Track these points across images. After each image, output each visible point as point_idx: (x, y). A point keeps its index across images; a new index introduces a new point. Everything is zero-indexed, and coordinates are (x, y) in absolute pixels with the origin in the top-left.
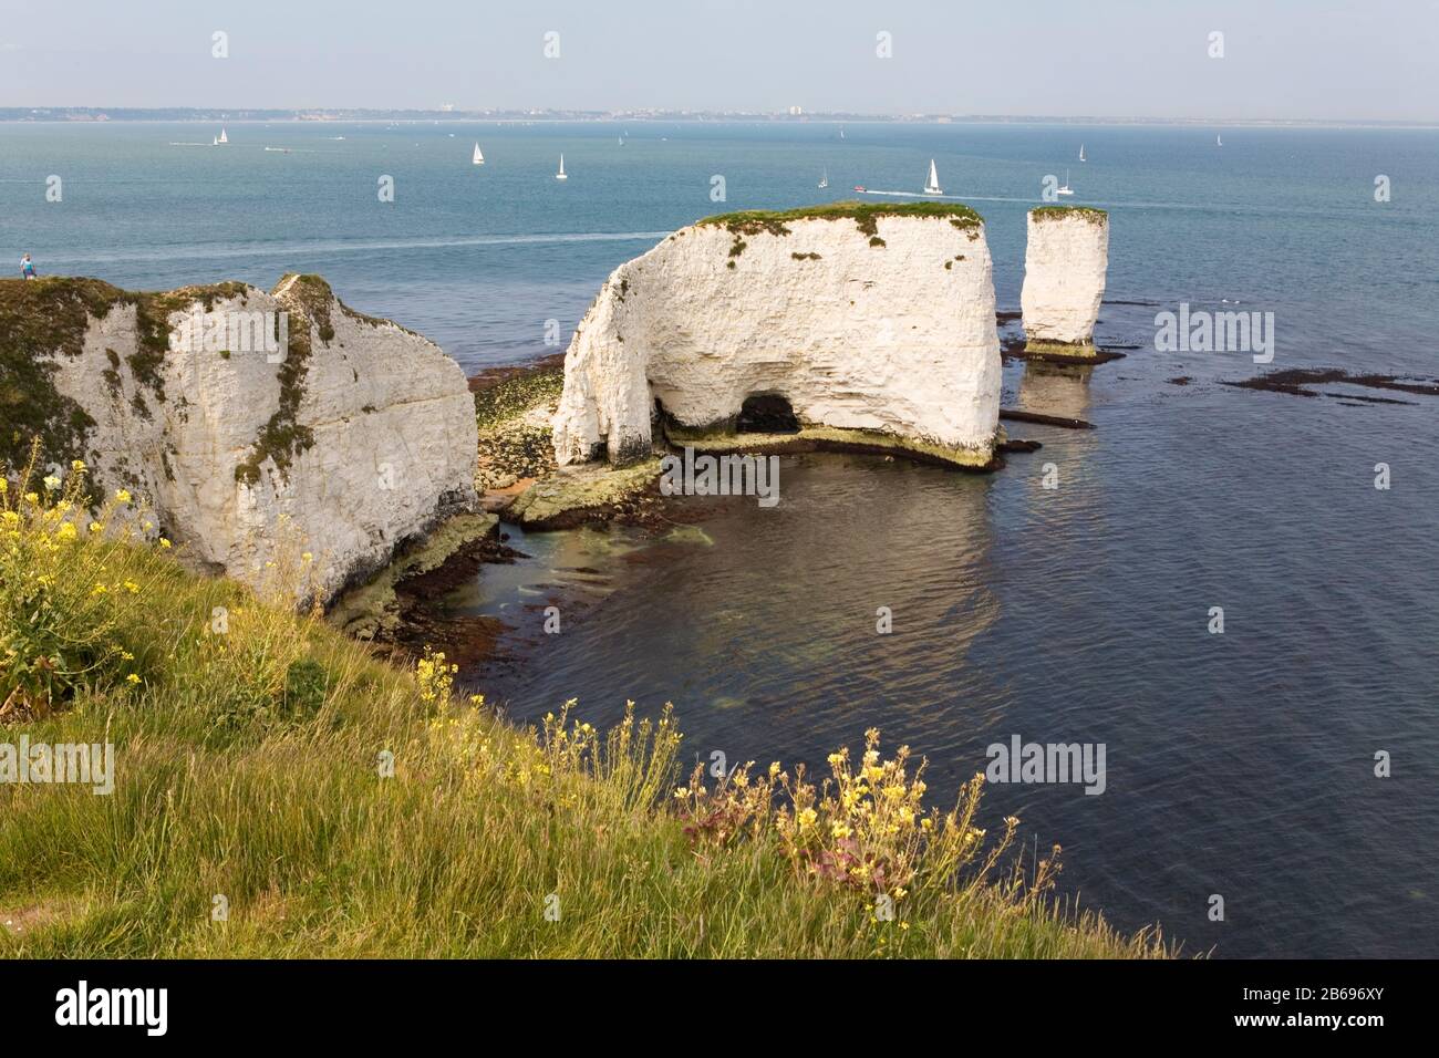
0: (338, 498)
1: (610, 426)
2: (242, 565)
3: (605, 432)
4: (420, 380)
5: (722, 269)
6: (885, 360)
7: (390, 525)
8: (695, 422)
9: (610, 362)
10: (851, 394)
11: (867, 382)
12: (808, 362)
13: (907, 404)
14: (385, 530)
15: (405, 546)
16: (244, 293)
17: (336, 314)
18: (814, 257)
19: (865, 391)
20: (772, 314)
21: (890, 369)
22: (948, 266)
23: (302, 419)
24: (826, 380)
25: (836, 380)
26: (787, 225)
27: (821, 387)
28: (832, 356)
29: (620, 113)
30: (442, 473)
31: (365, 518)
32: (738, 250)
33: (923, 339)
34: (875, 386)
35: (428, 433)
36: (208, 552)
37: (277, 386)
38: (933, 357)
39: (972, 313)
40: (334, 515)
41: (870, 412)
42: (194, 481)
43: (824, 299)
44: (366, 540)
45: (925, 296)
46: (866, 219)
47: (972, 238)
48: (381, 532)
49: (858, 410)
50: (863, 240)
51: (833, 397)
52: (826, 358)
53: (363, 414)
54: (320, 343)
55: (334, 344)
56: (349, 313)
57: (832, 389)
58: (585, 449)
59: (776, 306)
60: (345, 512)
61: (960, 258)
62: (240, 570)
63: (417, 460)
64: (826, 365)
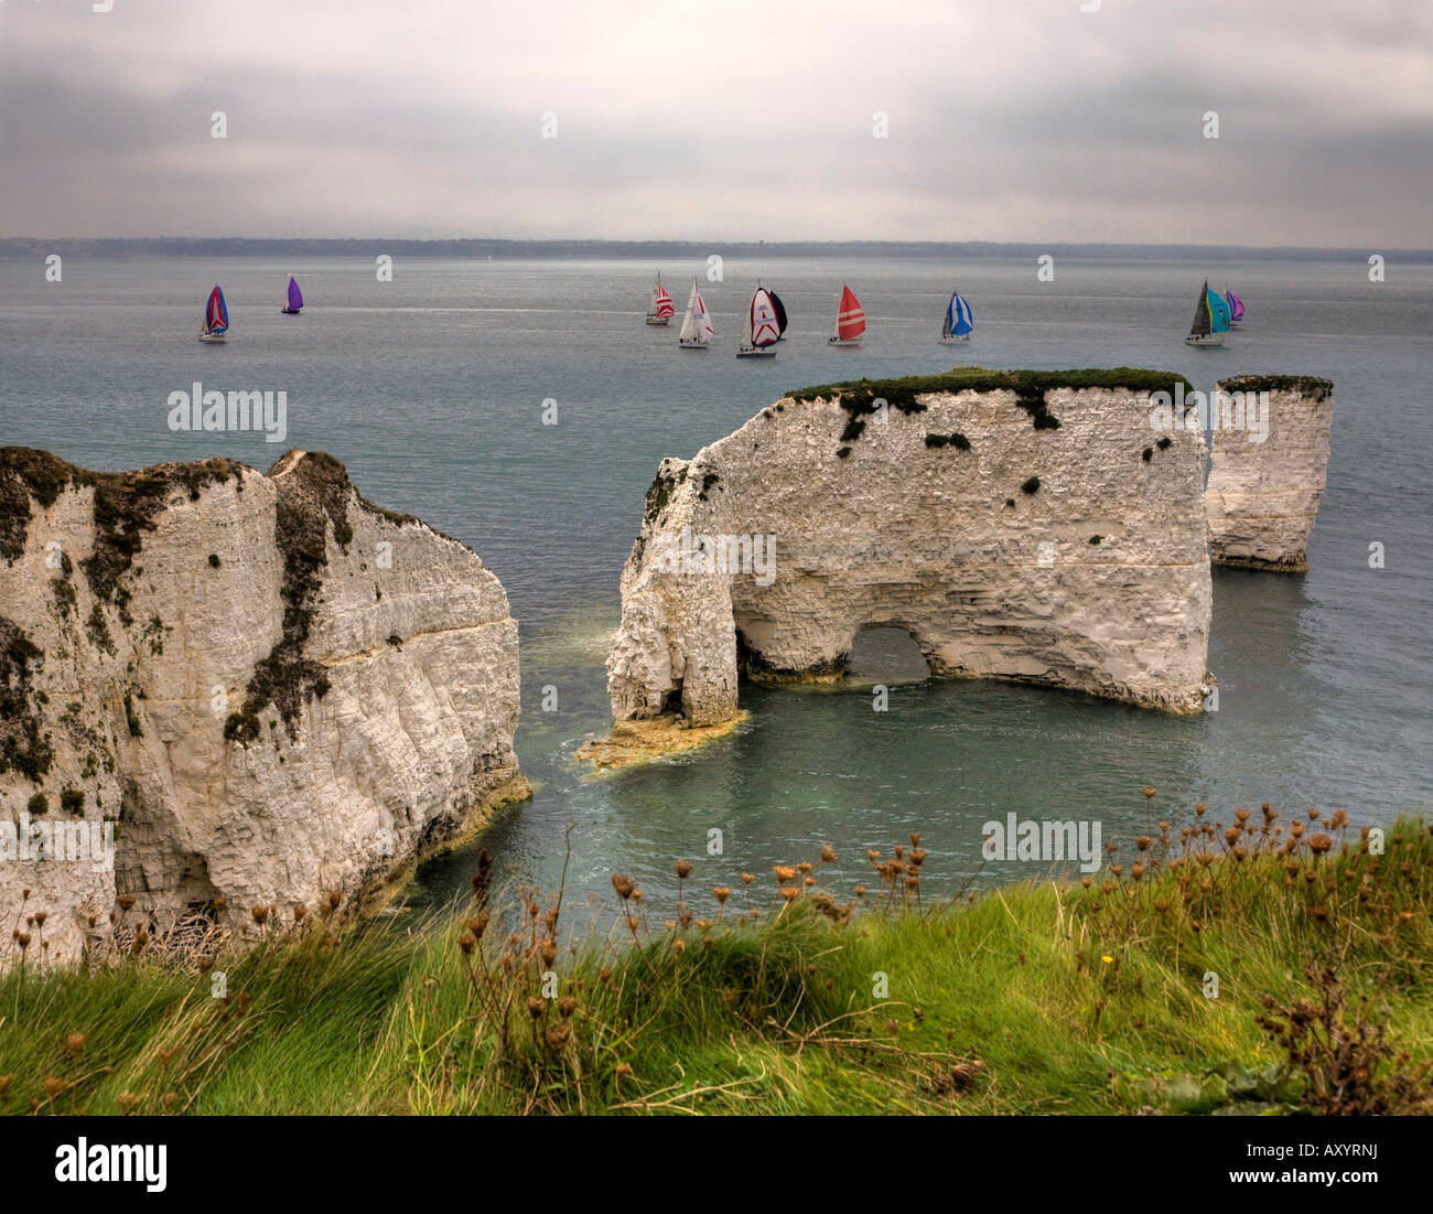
1: (687, 667)
2: (232, 856)
3: (679, 676)
4: (454, 601)
5: (832, 456)
6: (1054, 583)
7: (421, 801)
8: (790, 664)
10: (1004, 627)
11: (1028, 611)
13: (1084, 643)
14: (414, 807)
15: (439, 830)
16: (239, 476)
17: (354, 513)
18: (958, 441)
19: (1026, 624)
20: (899, 517)
21: (1059, 595)
22: (1147, 455)
23: (312, 651)
25: (982, 608)
26: (921, 399)
27: (960, 618)
28: (980, 576)
30: (480, 728)
31: (390, 791)
32: (853, 432)
33: (1109, 553)
34: (1040, 617)
35: (463, 673)
36: (182, 838)
37: (281, 604)
38: (1122, 579)
40: (351, 787)
41: (1029, 653)
42: (170, 736)
43: (970, 498)
44: (388, 822)
45: (1112, 495)
48: (408, 810)
49: (1013, 650)
51: (978, 633)
52: (970, 579)
53: (388, 647)
54: (335, 546)
55: (352, 548)
56: (367, 507)
57: (977, 621)
58: (656, 699)
59: (904, 507)
61: (1165, 443)
62: (227, 864)
63: (449, 710)
64: (970, 588)
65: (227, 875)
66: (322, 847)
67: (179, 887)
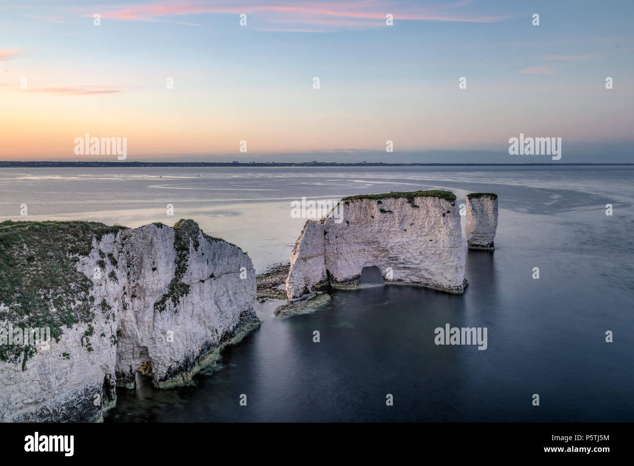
0: (199, 316)
2: (156, 347)
3: (307, 283)
4: (234, 264)
6: (419, 254)
10: (406, 267)
11: (412, 262)
12: (388, 255)
13: (428, 271)
14: (218, 329)
15: (228, 335)
18: (390, 212)
19: (411, 266)
21: (421, 257)
22: (444, 215)
23: (184, 281)
24: (395, 262)
25: (399, 262)
27: (393, 265)
28: (398, 252)
30: (243, 303)
31: (210, 324)
33: (434, 245)
34: (416, 264)
35: (237, 286)
36: (140, 341)
37: (174, 266)
38: (438, 252)
39: (454, 234)
40: (197, 323)
41: (413, 275)
42: (136, 309)
43: (394, 229)
45: (434, 228)
46: (410, 199)
47: (452, 205)
48: (216, 330)
49: (409, 274)
50: (409, 206)
51: (399, 269)
52: (395, 253)
53: (211, 279)
54: (193, 249)
55: (199, 249)
56: (206, 236)
57: (397, 266)
58: (300, 290)
60: (202, 321)
61: (447, 213)
62: (154, 350)
63: (232, 298)
64: (395, 256)
65: (154, 353)
66: (186, 343)
67: (140, 357)
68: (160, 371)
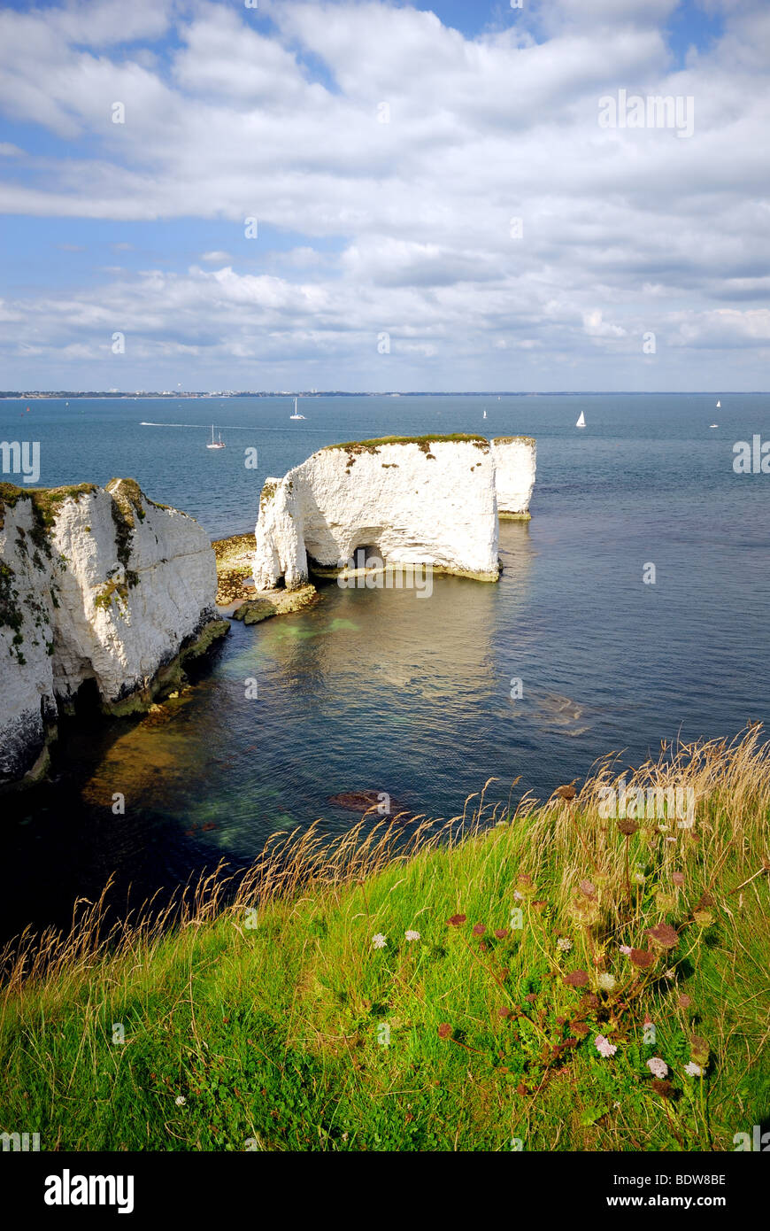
0: (152, 614)
1: (286, 567)
2: (102, 658)
3: (283, 570)
4: (188, 542)
5: (343, 473)
6: (436, 524)
7: (180, 630)
8: (328, 563)
9: (286, 529)
10: (417, 544)
11: (426, 536)
12: (392, 527)
13: (449, 548)
14: (178, 633)
15: (187, 641)
16: (95, 491)
17: (144, 504)
18: (394, 466)
19: (423, 542)
20: (371, 499)
21: (439, 528)
22: (472, 470)
23: (130, 566)
24: (402, 536)
25: (407, 536)
26: (377, 448)
27: (399, 541)
28: (406, 522)
29: (214, 393)
30: (202, 598)
31: (167, 626)
32: (351, 463)
33: (459, 511)
34: (431, 539)
35: (193, 574)
36: (80, 651)
37: (116, 547)
39: (486, 496)
40: (151, 625)
41: (427, 554)
42: (70, 607)
43: (401, 490)
44: (168, 640)
45: (459, 486)
46: (424, 445)
47: (485, 453)
48: (175, 634)
49: (421, 553)
50: (423, 455)
51: (406, 546)
52: (402, 524)
53: (162, 564)
54: (137, 521)
55: (144, 520)
56: (149, 503)
57: (406, 541)
58: (273, 581)
59: (374, 495)
60: (156, 622)
61: (479, 465)
62: (101, 661)
63: (189, 590)
64: (402, 528)
65: (101, 666)
66: (140, 652)
67: (80, 673)
68: (111, 690)
